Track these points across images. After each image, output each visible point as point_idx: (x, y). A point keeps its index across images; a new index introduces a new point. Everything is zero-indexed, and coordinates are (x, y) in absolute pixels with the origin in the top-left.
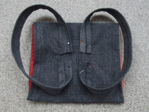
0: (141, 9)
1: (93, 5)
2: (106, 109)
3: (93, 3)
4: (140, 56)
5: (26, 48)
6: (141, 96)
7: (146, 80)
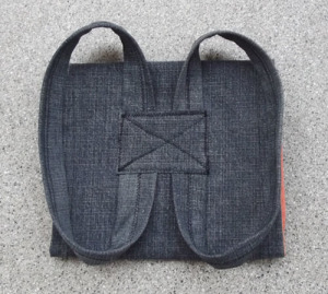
0: (312, 23)
1: (189, 12)
2: (207, 275)
3: (189, 6)
4: (300, 147)
5: (17, 122)
6: (296, 246)
7: (311, 208)
